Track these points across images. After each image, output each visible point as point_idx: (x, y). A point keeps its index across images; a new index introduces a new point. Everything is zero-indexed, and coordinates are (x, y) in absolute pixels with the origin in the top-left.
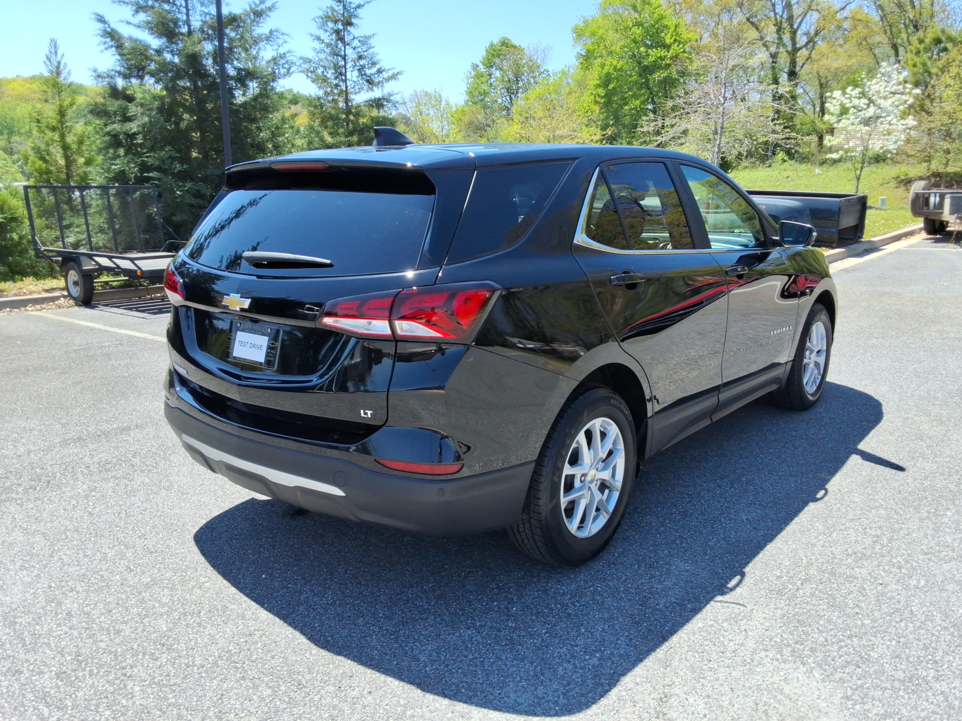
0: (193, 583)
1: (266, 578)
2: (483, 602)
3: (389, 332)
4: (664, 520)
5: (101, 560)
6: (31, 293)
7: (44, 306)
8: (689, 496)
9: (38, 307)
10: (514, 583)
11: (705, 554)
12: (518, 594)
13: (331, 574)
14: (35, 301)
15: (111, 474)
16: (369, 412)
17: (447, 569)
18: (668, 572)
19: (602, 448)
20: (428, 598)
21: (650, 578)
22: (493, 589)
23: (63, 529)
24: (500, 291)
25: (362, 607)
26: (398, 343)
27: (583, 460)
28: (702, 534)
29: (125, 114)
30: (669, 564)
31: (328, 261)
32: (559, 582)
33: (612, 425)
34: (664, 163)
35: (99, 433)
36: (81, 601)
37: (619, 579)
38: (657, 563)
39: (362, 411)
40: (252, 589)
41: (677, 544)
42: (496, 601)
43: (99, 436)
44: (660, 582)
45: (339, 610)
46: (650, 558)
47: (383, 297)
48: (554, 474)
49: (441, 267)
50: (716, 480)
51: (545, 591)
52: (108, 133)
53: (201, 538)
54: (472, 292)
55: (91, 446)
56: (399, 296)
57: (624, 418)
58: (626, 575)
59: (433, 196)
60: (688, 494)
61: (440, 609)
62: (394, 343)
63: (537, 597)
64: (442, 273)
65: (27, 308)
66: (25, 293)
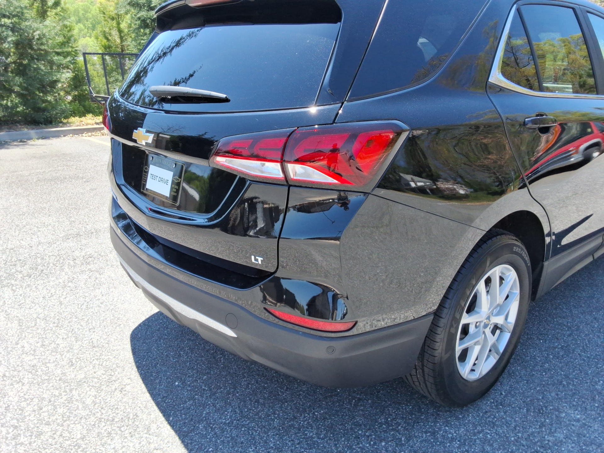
0: (116, 385)
1: (178, 386)
2: (371, 440)
3: (281, 175)
4: (548, 354)
5: (52, 351)
6: (87, 124)
7: (94, 133)
8: (569, 328)
9: (90, 134)
10: (403, 418)
11: (594, 399)
12: (405, 434)
13: (235, 388)
14: (88, 130)
15: (89, 267)
16: (260, 259)
17: (339, 393)
18: (559, 420)
19: (500, 295)
20: (318, 428)
21: (540, 427)
22: (381, 424)
23: (35, 316)
24: (407, 133)
25: (256, 431)
26: (291, 188)
27: (481, 308)
28: (587, 374)
29: (150, 5)
30: (558, 410)
31: (223, 96)
32: (447, 423)
33: (511, 271)
34: (573, 9)
35: (93, 231)
36: (22, 394)
37: (508, 424)
38: (546, 407)
39: (253, 257)
40: (164, 397)
41: (564, 386)
42: (384, 440)
43: (92, 233)
44: (551, 433)
45: (234, 433)
46: (538, 399)
47: (276, 136)
48: (451, 326)
49: (343, 103)
50: (592, 312)
51: (434, 433)
52: (139, 18)
53: (137, 335)
54: (376, 133)
55: (84, 242)
56: (294, 135)
57: (524, 264)
58: (515, 421)
59: (339, 23)
60: (567, 326)
61: (329, 444)
62: (287, 188)
63: (425, 441)
64: (342, 111)
65: (83, 135)
66: (83, 125)
